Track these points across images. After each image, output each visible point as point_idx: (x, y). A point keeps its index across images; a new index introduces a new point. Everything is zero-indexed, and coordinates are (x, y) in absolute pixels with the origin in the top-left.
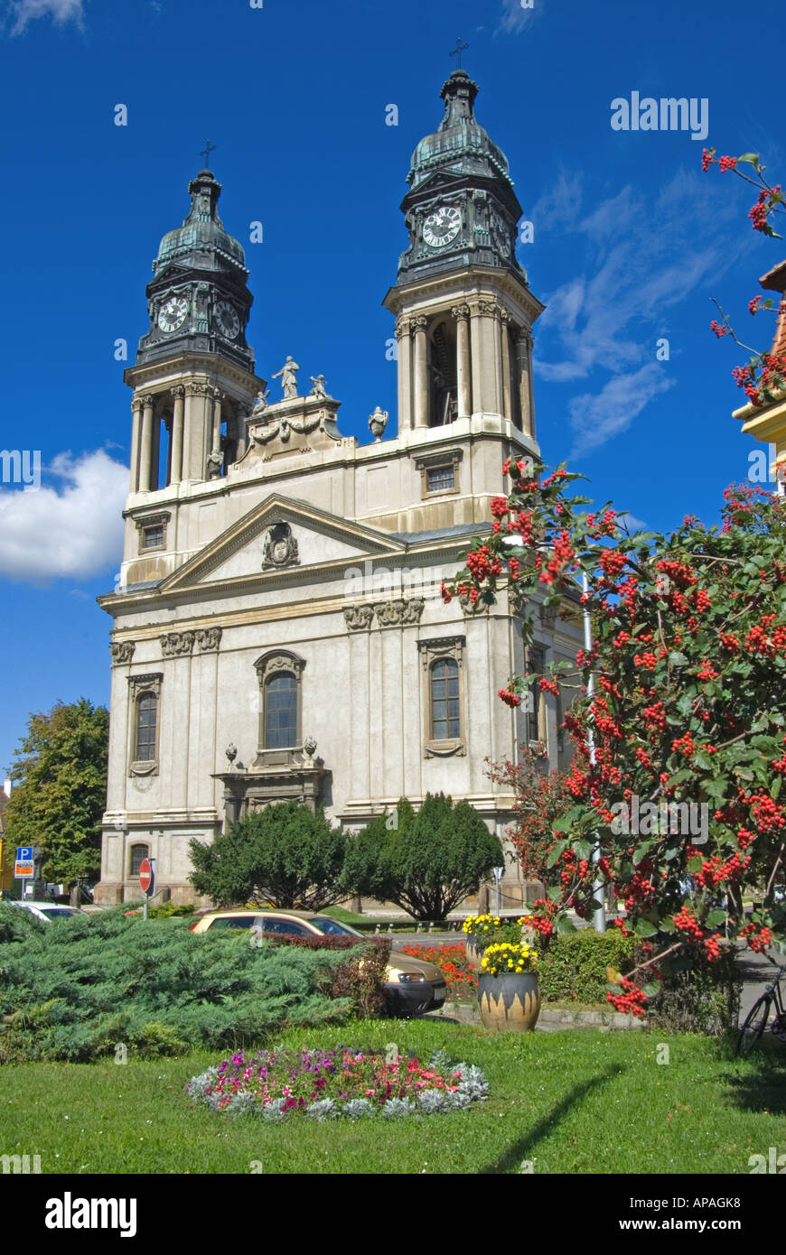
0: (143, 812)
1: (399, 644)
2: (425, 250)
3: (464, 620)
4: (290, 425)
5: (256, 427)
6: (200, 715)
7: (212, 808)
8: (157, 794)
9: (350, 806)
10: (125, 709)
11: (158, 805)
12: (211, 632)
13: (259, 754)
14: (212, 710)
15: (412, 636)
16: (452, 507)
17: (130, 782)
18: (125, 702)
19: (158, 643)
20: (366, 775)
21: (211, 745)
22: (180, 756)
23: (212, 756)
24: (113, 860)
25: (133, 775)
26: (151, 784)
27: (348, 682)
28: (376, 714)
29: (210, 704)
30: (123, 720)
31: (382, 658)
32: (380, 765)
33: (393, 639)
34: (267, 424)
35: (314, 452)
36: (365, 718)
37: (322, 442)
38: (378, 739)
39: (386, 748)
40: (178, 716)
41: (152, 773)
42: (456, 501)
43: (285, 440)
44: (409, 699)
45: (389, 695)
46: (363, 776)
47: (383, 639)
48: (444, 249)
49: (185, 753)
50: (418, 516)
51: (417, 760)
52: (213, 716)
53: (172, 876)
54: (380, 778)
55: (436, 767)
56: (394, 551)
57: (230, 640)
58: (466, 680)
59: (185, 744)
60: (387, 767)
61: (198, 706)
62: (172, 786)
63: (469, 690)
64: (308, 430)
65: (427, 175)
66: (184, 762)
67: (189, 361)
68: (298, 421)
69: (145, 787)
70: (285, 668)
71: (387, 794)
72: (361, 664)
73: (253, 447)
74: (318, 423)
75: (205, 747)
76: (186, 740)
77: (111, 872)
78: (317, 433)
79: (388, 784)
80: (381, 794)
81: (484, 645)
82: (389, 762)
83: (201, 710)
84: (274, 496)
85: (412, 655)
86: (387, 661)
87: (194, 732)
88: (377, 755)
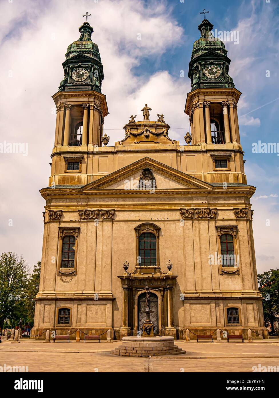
0: (66, 292)
1: (207, 227)
2: (205, 78)
3: (236, 220)
4: (149, 131)
5: (131, 129)
6: (103, 248)
7: (110, 292)
8: (75, 284)
9: (185, 293)
10: (56, 243)
11: (76, 289)
12: (96, 212)
13: (137, 268)
14: (109, 246)
15: (213, 224)
16: (228, 176)
17: (58, 278)
18: (57, 239)
19: (77, 214)
20: (193, 280)
21: (109, 262)
22: (91, 267)
23: (110, 267)
24: (47, 317)
25: (60, 274)
26: (71, 279)
27: (182, 240)
28: (197, 254)
29: (108, 244)
30: (55, 248)
31: (199, 231)
32: (200, 276)
33: (204, 225)
34: (137, 129)
35: (161, 144)
36: (192, 255)
37: (164, 141)
38: (198, 265)
39: (203, 269)
40: (89, 248)
41: (73, 274)
42: (230, 173)
43: (147, 137)
44: (213, 249)
45: (203, 247)
46: (192, 280)
47: (199, 224)
48: (214, 80)
49: (93, 265)
50: (213, 177)
51: (217, 274)
52: (110, 249)
53: (87, 325)
54: (199, 282)
55: (226, 278)
56: (207, 189)
57: (120, 216)
58: (238, 244)
59: (94, 261)
60: (204, 277)
61: (101, 244)
62: (85, 281)
63: (240, 248)
64: (158, 135)
65: (205, 52)
66: (93, 270)
67: (94, 95)
68: (153, 130)
69: (68, 280)
70: (150, 231)
71: (204, 288)
72: (189, 233)
73: (129, 136)
74: (163, 133)
75: (105, 263)
76: (94, 259)
77: (46, 323)
78: (162, 137)
79: (204, 285)
80: (200, 288)
81: (246, 230)
82: (205, 275)
83: (103, 246)
84: (146, 158)
85: (213, 231)
86: (201, 232)
87: (99, 256)
88: (198, 272)
